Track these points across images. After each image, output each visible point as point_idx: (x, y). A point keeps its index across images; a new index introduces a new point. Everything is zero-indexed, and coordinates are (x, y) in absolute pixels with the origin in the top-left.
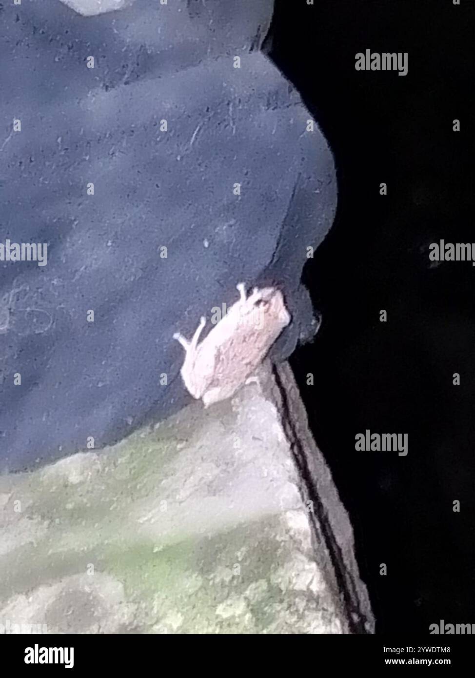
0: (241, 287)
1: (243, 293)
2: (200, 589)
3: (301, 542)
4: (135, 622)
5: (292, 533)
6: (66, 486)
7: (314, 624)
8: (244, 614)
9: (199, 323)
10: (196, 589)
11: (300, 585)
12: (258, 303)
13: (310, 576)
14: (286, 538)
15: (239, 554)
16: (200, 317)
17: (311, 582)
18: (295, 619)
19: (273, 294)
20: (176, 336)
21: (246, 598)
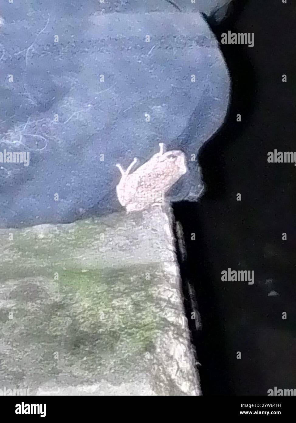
0: (161, 145)
1: (162, 150)
2: (105, 291)
3: (169, 278)
4: (63, 302)
5: (165, 273)
6: (36, 239)
7: (169, 315)
8: (128, 305)
9: (132, 161)
10: (103, 291)
11: (165, 296)
12: (169, 157)
13: (171, 293)
14: (161, 274)
15: (132, 278)
16: (134, 158)
17: (171, 297)
18: (158, 310)
19: (179, 154)
20: (118, 165)
21: (132, 299)
